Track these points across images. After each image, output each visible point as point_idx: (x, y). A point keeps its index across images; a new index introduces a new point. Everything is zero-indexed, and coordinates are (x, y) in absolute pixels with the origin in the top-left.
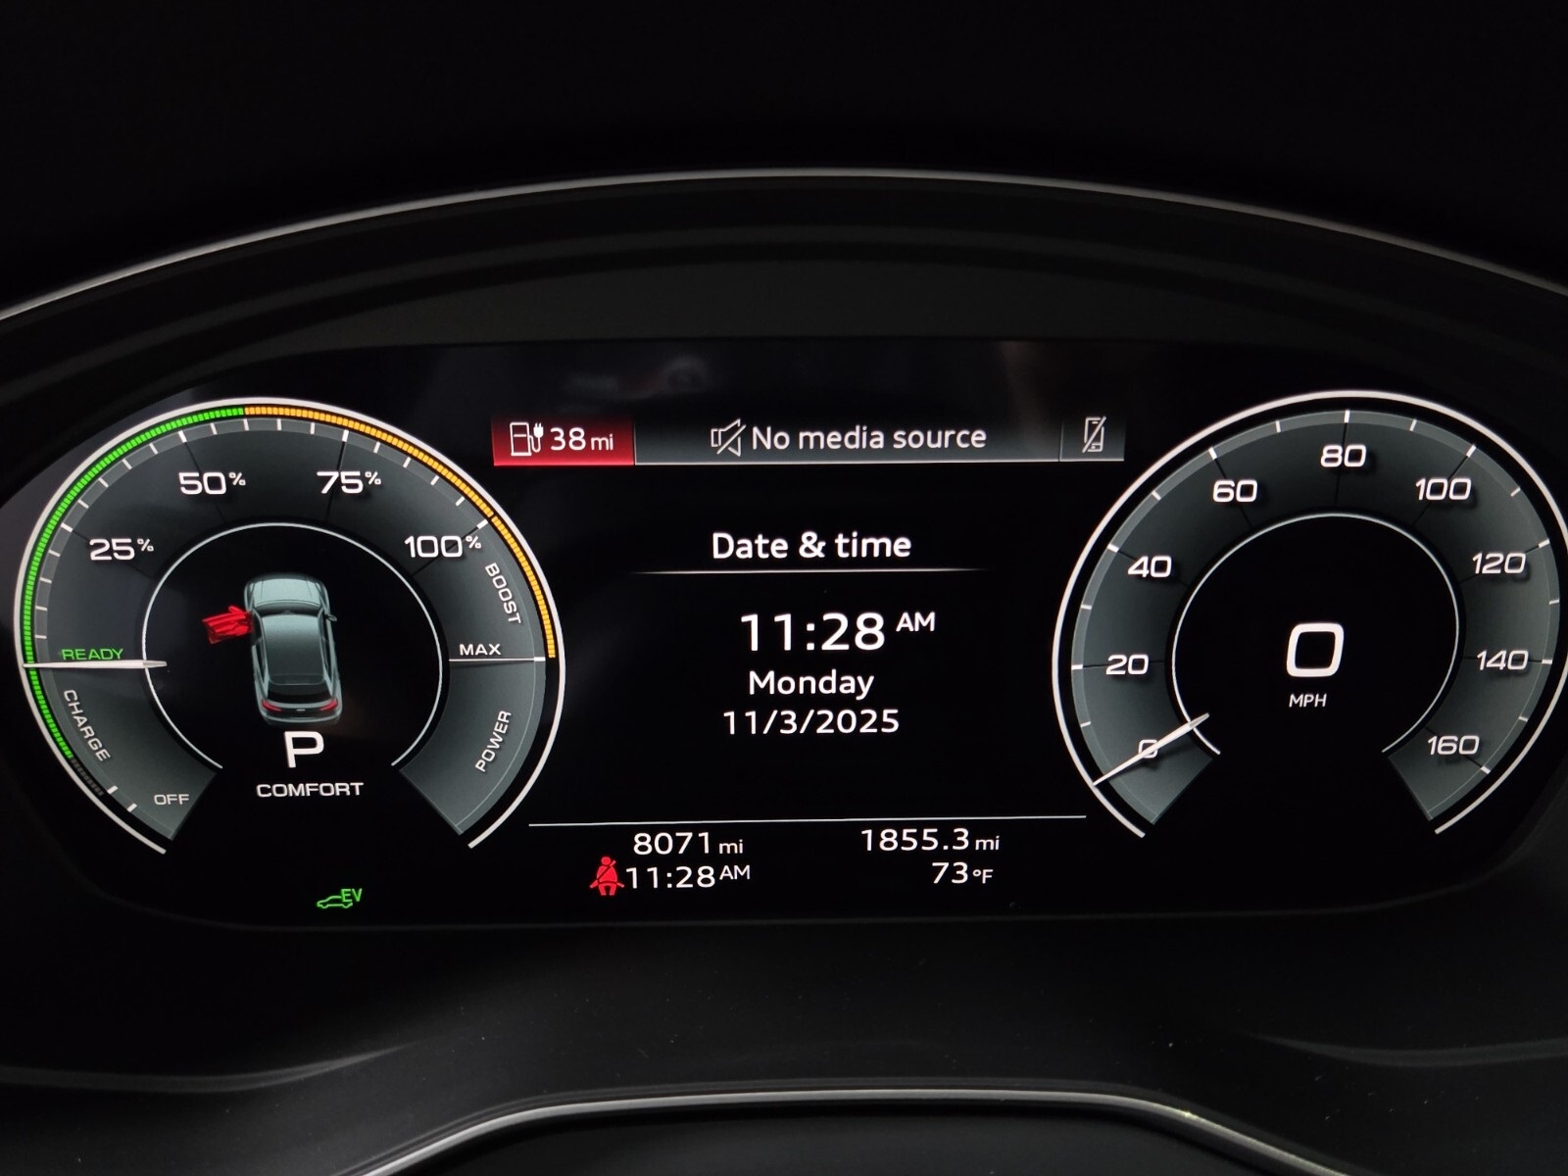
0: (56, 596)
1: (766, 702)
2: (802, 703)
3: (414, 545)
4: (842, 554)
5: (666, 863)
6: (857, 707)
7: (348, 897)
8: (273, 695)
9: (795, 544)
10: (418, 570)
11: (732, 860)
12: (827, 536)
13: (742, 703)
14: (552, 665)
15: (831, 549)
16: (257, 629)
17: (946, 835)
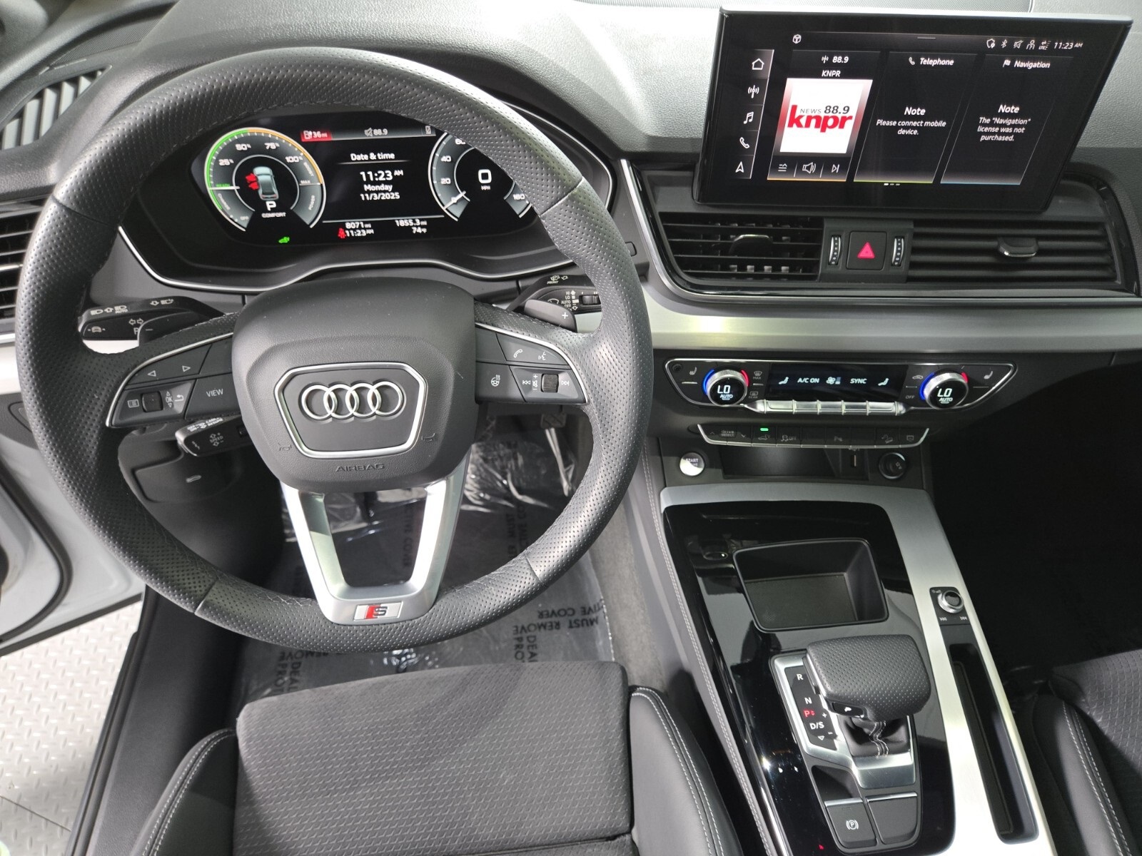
0: (214, 173)
1: (369, 192)
2: (377, 192)
3: (288, 159)
4: (380, 158)
5: (354, 230)
6: (389, 192)
7: (286, 240)
8: (263, 194)
9: (369, 156)
10: (289, 165)
11: (369, 228)
12: (376, 154)
13: (364, 192)
14: (322, 185)
15: (377, 157)
16: (257, 179)
17: (414, 221)
